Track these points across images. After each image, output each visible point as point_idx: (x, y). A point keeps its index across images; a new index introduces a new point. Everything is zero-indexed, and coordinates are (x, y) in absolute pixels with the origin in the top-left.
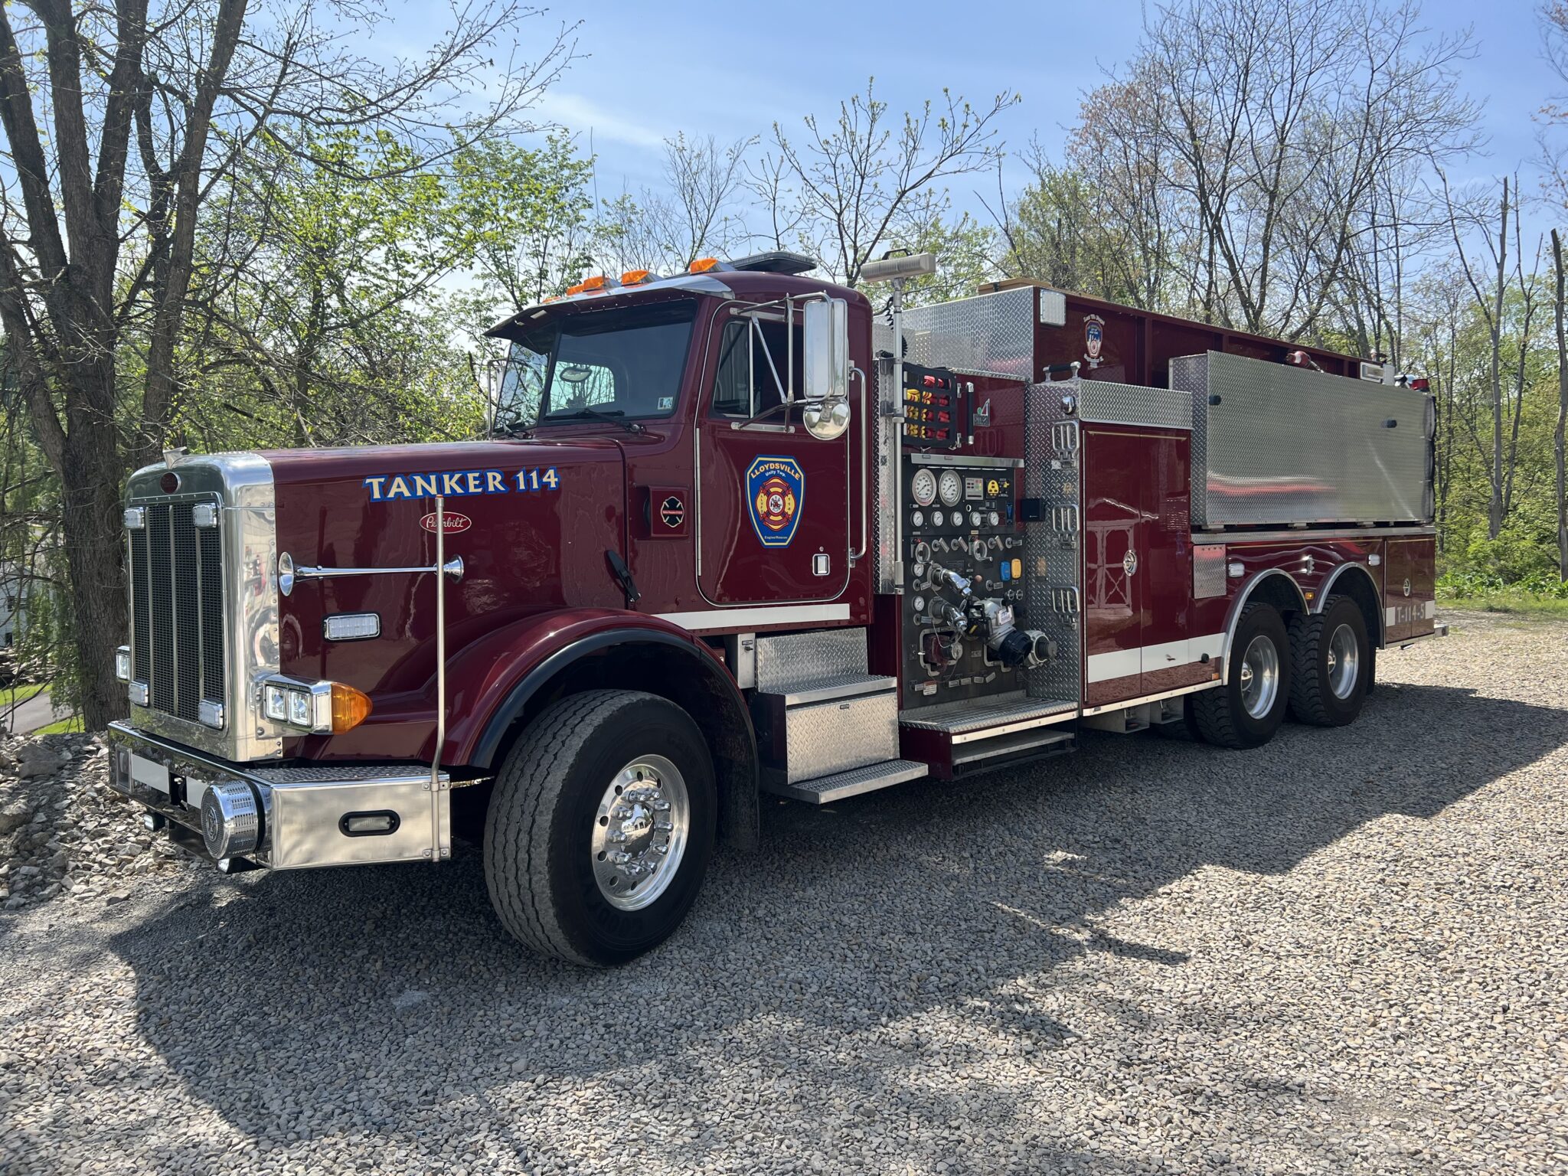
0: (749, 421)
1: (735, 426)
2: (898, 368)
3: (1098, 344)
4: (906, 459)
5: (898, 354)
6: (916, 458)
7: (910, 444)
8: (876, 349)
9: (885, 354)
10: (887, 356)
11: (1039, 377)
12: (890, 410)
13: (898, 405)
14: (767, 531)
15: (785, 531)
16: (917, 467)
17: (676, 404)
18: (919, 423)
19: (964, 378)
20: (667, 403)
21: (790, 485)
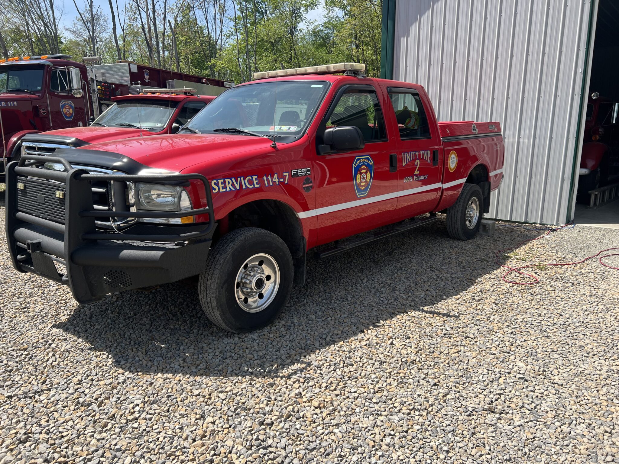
0: (59, 93)
1: (56, 93)
2: (95, 82)
3: (148, 77)
4: (99, 102)
5: (95, 78)
6: (102, 102)
7: (100, 99)
8: (89, 77)
9: (91, 78)
10: (92, 79)
11: (132, 84)
12: (94, 91)
13: (96, 90)
14: (66, 117)
15: (71, 117)
16: (102, 104)
17: (42, 88)
18: (102, 94)
19: (112, 84)
20: (39, 88)
21: (71, 107)
